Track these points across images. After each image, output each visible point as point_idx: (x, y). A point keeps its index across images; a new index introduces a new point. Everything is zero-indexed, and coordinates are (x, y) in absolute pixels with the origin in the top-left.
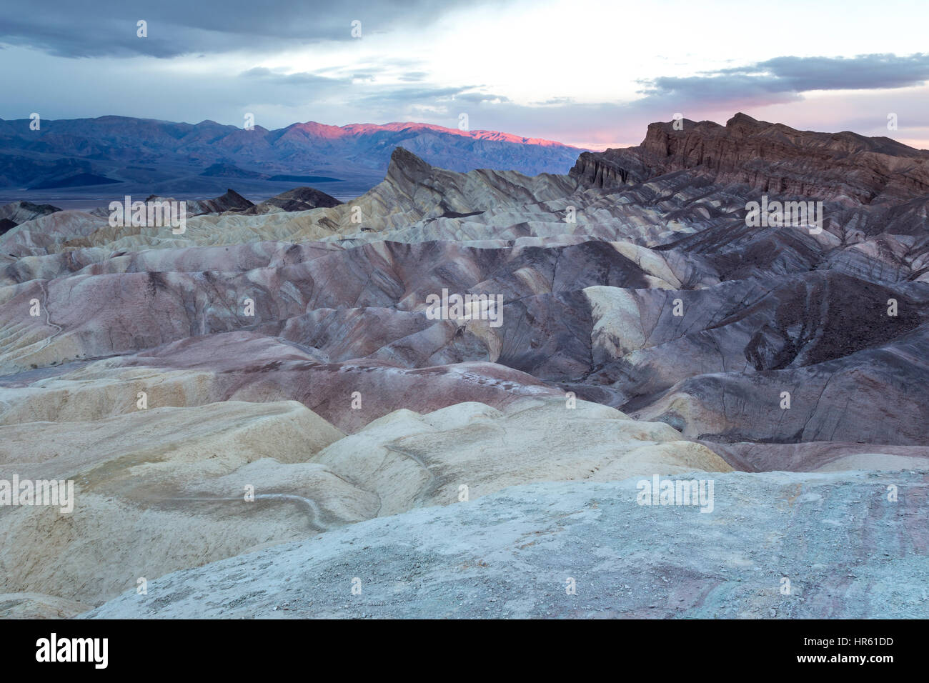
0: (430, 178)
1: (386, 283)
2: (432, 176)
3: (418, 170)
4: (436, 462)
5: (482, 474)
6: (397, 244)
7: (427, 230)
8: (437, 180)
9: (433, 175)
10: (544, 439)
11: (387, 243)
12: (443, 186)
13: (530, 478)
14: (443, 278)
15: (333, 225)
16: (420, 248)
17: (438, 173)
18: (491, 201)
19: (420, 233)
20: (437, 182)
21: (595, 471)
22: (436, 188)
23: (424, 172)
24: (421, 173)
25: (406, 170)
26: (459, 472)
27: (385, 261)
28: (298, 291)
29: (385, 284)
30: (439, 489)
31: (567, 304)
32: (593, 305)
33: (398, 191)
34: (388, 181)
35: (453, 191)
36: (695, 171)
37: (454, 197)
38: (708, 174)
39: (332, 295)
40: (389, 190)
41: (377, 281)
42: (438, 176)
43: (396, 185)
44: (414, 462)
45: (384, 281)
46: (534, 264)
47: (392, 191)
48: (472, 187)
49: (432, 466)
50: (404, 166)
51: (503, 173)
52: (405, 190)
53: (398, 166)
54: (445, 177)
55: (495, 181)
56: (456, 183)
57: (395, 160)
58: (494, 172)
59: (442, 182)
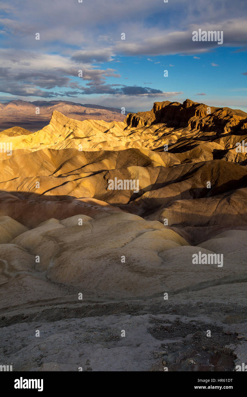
1: (49, 166)
2: (69, 122)
4: (62, 241)
5: (79, 247)
6: (53, 150)
10: (108, 230)
11: (49, 149)
13: (98, 248)
14: (71, 163)
15: (28, 142)
16: (63, 152)
21: (126, 243)
23: (65, 120)
26: (70, 246)
27: (48, 157)
28: (12, 170)
30: (61, 254)
31: (121, 174)
32: (131, 174)
33: (55, 128)
34: (51, 124)
36: (171, 121)
37: (78, 131)
38: (177, 123)
40: (51, 128)
41: (45, 165)
43: (54, 126)
44: (53, 242)
45: (48, 165)
46: (108, 158)
47: (53, 128)
48: (85, 127)
49: (60, 243)
50: (57, 118)
51: (98, 121)
52: (58, 128)
53: (55, 118)
54: (74, 123)
55: (94, 124)
56: (78, 125)
57: (53, 116)
58: (94, 121)
59: (73, 125)
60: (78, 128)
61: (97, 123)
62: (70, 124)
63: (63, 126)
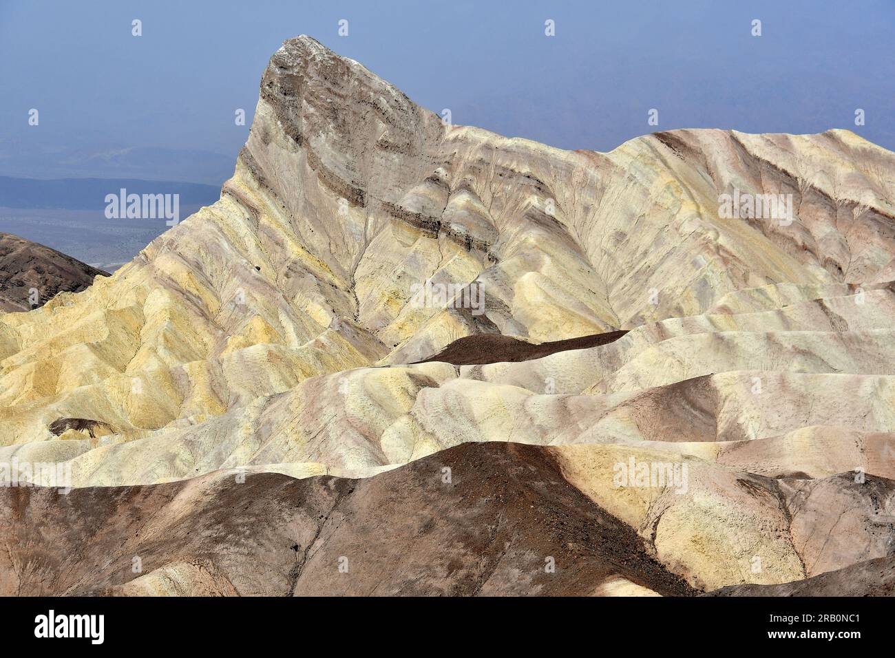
0: (435, 180)
2: (442, 172)
3: (384, 146)
7: (270, 423)
8: (466, 187)
9: (449, 165)
12: (494, 215)
17: (470, 156)
18: (704, 282)
19: (240, 434)
20: (461, 200)
22: (455, 228)
23: (408, 149)
24: (396, 158)
25: (323, 143)
33: (280, 244)
34: (239, 199)
35: (533, 236)
37: (531, 264)
40: (237, 243)
42: (474, 169)
47: (250, 242)
48: (631, 216)
51: (788, 147)
52: (318, 241)
54: (504, 173)
57: (273, 101)
58: (743, 141)
59: (487, 197)
61: (783, 163)
62: (464, 187)
63: (371, 220)
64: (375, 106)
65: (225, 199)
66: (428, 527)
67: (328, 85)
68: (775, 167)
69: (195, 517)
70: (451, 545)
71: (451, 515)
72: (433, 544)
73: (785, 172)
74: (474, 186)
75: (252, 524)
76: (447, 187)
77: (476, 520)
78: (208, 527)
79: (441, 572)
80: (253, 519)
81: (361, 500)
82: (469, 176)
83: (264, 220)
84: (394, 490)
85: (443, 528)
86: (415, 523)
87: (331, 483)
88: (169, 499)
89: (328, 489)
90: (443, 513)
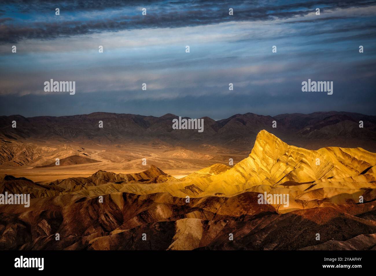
0: (286, 155)
2: (287, 153)
3: (277, 149)
6: (132, 195)
11: (124, 195)
15: (197, 190)
16: (145, 198)
17: (292, 151)
22: (289, 163)
25: (267, 148)
28: (49, 226)
29: (106, 222)
32: (177, 231)
34: (252, 157)
39: (69, 230)
43: (258, 161)
47: (253, 164)
50: (265, 145)
51: (350, 151)
52: (265, 164)
53: (261, 146)
54: (298, 154)
55: (341, 157)
56: (307, 159)
57: (258, 141)
58: (341, 149)
59: (295, 158)
60: (303, 165)
61: (349, 153)
62: (291, 156)
63: (274, 161)
64: (276, 142)
65: (249, 157)
66: (238, 206)
67: (268, 138)
68: (347, 154)
69: (201, 203)
70: (241, 209)
71: (242, 204)
72: (238, 209)
73: (349, 155)
74: (292, 156)
75: (210, 205)
76: (288, 156)
77: (246, 205)
78: (203, 205)
79: (239, 214)
80: (210, 204)
81: (228, 201)
82: (292, 154)
83: (255, 161)
84: (234, 199)
85: (241, 206)
86: (236, 205)
87: (224, 198)
88: (199, 200)
89: (223, 199)
90: (241, 204)
